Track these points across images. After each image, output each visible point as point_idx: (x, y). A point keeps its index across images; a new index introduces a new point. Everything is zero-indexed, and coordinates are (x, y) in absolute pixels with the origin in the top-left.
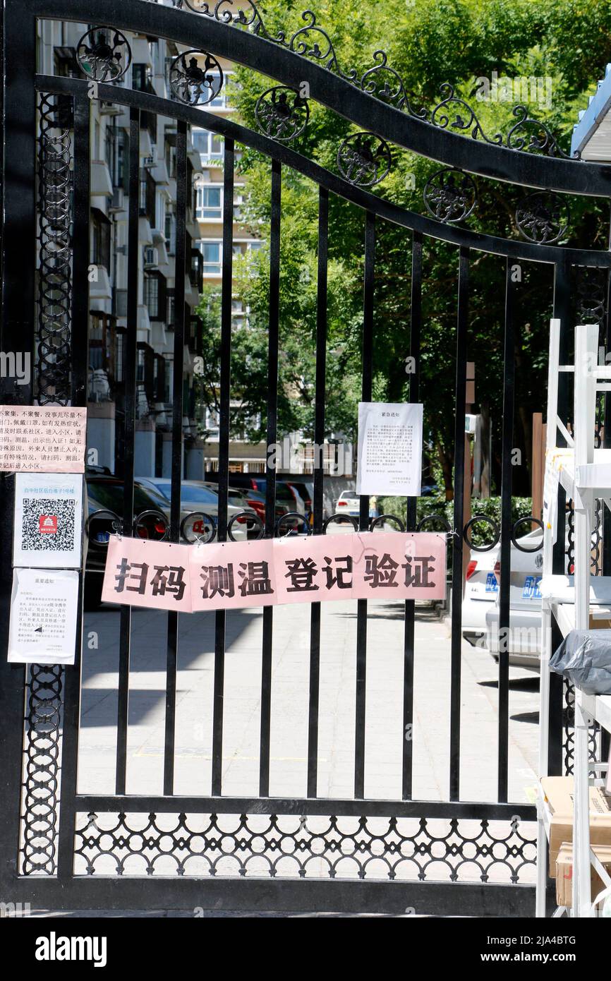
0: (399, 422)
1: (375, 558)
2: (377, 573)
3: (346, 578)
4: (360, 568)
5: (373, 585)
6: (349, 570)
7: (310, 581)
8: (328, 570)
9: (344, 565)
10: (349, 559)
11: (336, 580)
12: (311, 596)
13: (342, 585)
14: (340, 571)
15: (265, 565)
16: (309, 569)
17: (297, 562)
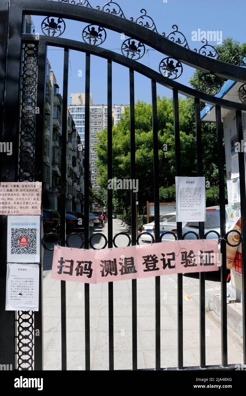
0: (194, 186)
1: (186, 253)
2: (187, 260)
3: (172, 263)
4: (179, 258)
5: (186, 266)
6: (174, 259)
7: (155, 266)
8: (164, 260)
9: (171, 257)
10: (173, 254)
11: (167, 265)
12: (155, 273)
13: (170, 267)
14: (169, 260)
15: (132, 258)
16: (155, 260)
17: (148, 257)
